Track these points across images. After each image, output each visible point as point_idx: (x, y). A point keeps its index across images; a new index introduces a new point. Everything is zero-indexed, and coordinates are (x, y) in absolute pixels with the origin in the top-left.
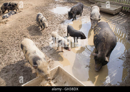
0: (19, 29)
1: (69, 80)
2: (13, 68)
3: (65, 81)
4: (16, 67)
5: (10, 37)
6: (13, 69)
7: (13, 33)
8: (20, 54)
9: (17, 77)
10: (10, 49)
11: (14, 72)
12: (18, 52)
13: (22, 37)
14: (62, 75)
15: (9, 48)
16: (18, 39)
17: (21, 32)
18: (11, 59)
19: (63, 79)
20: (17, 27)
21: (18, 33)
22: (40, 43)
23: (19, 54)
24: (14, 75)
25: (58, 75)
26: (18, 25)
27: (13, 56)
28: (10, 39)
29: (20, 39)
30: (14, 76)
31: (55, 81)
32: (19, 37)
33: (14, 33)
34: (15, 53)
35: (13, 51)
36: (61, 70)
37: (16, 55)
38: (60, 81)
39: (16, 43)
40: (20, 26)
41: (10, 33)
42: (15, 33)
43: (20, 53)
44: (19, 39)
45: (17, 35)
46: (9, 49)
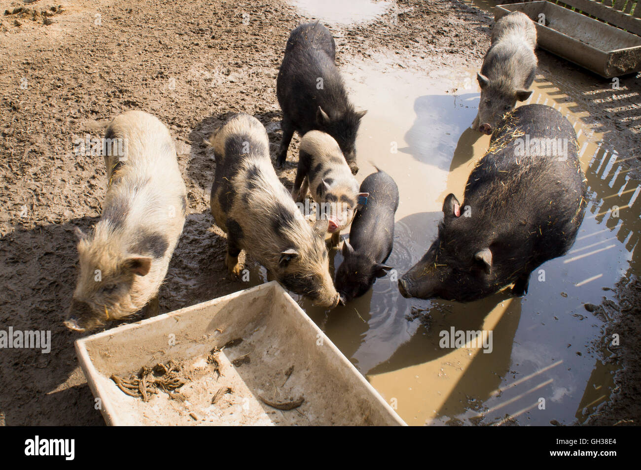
0: (108, 62)
1: (310, 363)
2: (49, 248)
3: (289, 365)
4: (64, 249)
5: (59, 92)
6: (47, 254)
7: (76, 79)
8: (91, 186)
9: (61, 295)
10: (48, 154)
11: (50, 266)
12: (85, 174)
13: (115, 102)
14: (284, 330)
15: (45, 147)
16: (93, 112)
17: (113, 77)
18: (43, 201)
19: (283, 352)
20: (98, 50)
21: (98, 79)
22: (200, 150)
23: (84, 185)
24: (46, 284)
25: (263, 329)
26: (104, 40)
27: (56, 191)
28: (53, 101)
29: (104, 110)
30: (48, 289)
31: (243, 356)
32: (102, 101)
33: (81, 75)
34: (65, 175)
35: (58, 163)
36: (283, 306)
37: (68, 189)
38: (266, 359)
39: (82, 128)
40: (113, 47)
41: (59, 75)
42: (83, 79)
43: (93, 182)
44: (97, 109)
45: (94, 87)
46: (42, 153)
